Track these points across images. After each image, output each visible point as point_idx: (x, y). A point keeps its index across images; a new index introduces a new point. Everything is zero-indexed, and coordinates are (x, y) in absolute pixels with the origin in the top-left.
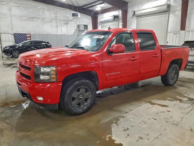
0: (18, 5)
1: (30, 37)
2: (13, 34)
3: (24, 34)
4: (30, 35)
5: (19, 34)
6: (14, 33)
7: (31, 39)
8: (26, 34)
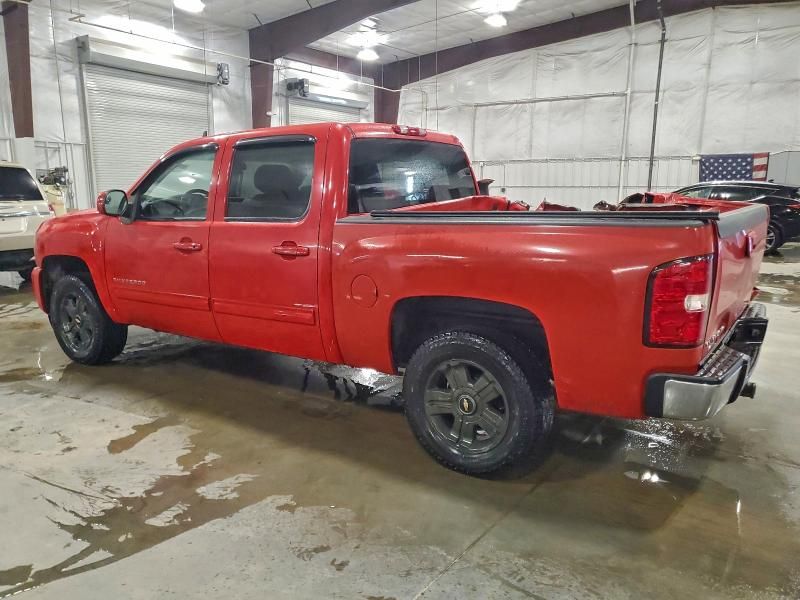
0: (745, 37)
1: (765, 167)
2: (698, 158)
3: (744, 157)
4: (766, 158)
5: (721, 157)
6: (702, 156)
7: (764, 179)
8: (753, 156)
